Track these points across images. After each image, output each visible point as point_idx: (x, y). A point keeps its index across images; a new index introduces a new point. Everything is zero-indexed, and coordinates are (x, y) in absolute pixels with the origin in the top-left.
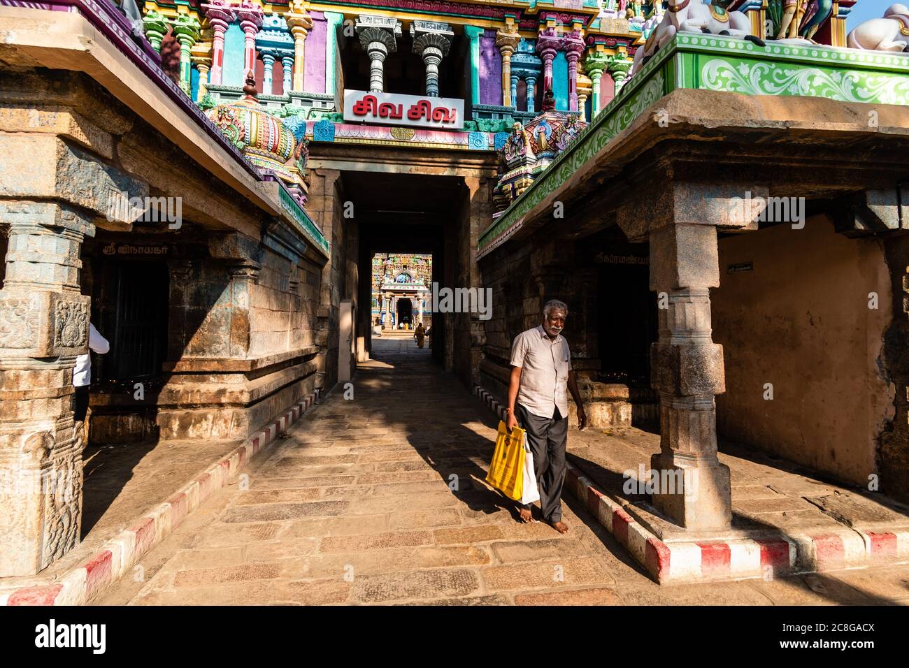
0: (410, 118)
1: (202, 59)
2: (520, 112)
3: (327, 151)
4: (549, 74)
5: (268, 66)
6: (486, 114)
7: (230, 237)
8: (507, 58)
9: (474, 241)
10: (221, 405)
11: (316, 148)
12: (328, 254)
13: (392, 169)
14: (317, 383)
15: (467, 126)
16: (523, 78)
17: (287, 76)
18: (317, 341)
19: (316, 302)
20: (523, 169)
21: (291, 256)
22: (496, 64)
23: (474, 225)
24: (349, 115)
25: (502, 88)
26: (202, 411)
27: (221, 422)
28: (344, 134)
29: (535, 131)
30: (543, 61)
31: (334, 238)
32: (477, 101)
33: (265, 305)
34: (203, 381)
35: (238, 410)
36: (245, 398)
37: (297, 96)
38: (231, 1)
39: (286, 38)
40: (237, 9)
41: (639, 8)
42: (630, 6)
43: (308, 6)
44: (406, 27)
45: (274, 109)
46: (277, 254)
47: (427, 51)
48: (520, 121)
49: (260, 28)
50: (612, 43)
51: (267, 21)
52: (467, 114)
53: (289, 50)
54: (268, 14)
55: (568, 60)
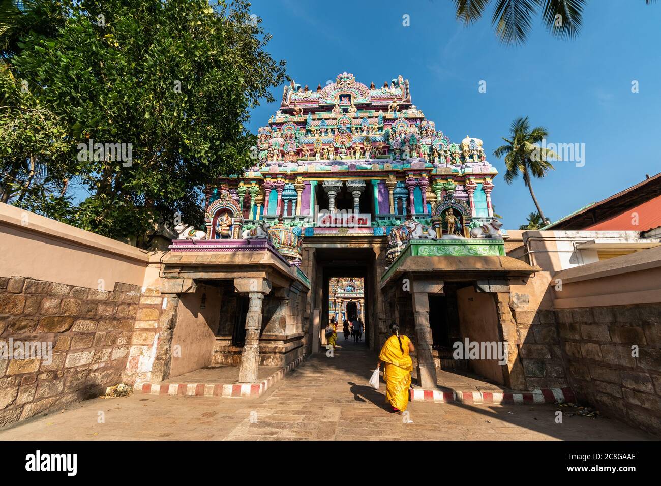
1: (259, 202)
2: (399, 215)
3: (310, 240)
4: (412, 197)
5: (286, 204)
6: (382, 218)
7: (282, 289)
8: (391, 192)
9: (379, 279)
10: (275, 353)
11: (307, 239)
12: (310, 287)
13: (339, 246)
14: (304, 351)
15: (373, 224)
16: (400, 198)
17: (294, 208)
18: (304, 330)
19: (304, 310)
20: (396, 249)
21: (297, 292)
22: (386, 196)
23: (378, 270)
25: (390, 205)
26: (268, 355)
27: (275, 359)
28: (317, 233)
29: (401, 231)
30: (409, 191)
31: (312, 278)
32: (377, 212)
33: (289, 314)
34: (270, 343)
35: (281, 355)
36: (284, 350)
37: (298, 217)
38: (273, 181)
39: (294, 193)
40: (275, 184)
41: (458, 160)
42: (453, 158)
43: (303, 179)
44: (344, 183)
45: (288, 222)
46: (294, 292)
47: (354, 192)
48: (400, 219)
49: (284, 190)
50: (445, 177)
51: (287, 186)
52: (373, 219)
53: (295, 198)
54: (287, 184)
55: (421, 189)
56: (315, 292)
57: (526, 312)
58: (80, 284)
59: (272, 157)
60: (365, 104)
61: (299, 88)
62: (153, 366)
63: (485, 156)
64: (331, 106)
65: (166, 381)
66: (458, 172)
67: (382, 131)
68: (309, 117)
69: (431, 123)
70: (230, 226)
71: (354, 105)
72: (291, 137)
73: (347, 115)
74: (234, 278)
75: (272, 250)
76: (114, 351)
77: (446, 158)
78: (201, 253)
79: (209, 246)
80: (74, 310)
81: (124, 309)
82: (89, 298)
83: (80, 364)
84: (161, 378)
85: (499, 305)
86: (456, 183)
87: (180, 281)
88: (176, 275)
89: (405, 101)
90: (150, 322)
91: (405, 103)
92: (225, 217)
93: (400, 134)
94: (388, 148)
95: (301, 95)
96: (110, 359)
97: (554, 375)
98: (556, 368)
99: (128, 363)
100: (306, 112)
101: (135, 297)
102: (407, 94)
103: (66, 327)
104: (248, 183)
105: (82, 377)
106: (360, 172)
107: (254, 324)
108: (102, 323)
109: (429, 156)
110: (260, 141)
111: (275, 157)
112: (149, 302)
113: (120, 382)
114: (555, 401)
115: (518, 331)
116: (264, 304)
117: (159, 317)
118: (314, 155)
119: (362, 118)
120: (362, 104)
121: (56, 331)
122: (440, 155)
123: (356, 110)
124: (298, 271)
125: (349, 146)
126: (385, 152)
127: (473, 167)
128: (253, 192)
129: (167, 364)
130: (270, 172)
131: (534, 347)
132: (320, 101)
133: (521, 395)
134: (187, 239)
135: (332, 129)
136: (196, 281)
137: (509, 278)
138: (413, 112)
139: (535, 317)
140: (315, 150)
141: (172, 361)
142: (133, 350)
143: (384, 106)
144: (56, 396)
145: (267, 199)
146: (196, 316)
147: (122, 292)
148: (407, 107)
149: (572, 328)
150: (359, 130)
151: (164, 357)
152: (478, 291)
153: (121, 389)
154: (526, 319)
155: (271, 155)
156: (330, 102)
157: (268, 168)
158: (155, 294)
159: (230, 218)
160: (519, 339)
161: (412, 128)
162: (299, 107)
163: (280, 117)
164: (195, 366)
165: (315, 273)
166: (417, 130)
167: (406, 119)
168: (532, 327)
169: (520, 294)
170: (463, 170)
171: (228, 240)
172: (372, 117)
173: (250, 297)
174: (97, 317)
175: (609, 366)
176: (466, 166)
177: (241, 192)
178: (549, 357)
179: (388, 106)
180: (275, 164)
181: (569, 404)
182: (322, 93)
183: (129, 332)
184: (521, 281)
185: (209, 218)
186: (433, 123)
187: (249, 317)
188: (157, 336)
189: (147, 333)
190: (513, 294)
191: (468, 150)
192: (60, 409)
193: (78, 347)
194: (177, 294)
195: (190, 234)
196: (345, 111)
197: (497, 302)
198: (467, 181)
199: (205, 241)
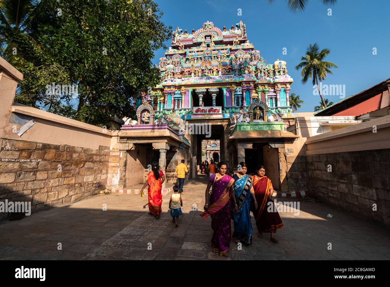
0: (209, 112)
1: (162, 101)
2: (237, 107)
3: (189, 121)
4: (244, 97)
5: (176, 102)
6: (228, 108)
7: (175, 147)
8: (233, 94)
9: (226, 141)
10: (173, 177)
12: (190, 146)
14: (188, 177)
15: (223, 112)
16: (238, 97)
17: (180, 104)
19: (187, 157)
20: (234, 125)
22: (230, 96)
23: (225, 136)
24: (194, 113)
25: (232, 101)
26: (170, 178)
27: (173, 180)
28: (193, 117)
30: (243, 93)
31: (191, 141)
32: (225, 105)
34: (170, 173)
37: (183, 109)
38: (169, 89)
39: (180, 96)
40: (170, 91)
41: (271, 74)
42: (269, 73)
43: (185, 88)
44: (207, 89)
45: (178, 112)
46: (182, 149)
47: (213, 95)
48: (237, 109)
49: (175, 94)
50: (263, 85)
51: (176, 92)
52: (223, 109)
53: (181, 98)
54: (176, 91)
55: (249, 92)
56: (193, 148)
57: (292, 157)
58: (86, 147)
59: (167, 76)
60: (220, 41)
61: (181, 31)
62: (119, 182)
63: (287, 71)
64: (200, 43)
65: (125, 188)
66: (271, 81)
67: (229, 58)
68: (188, 50)
69: (258, 51)
70: (149, 117)
71: (213, 41)
72: (178, 63)
73: (209, 49)
74: (152, 143)
75: (170, 129)
76: (102, 176)
77: (264, 73)
78: (136, 131)
79: (140, 128)
80: (84, 158)
81: (104, 158)
82: (90, 153)
83: (89, 181)
84: (123, 187)
85: (279, 154)
86: (270, 88)
87: (127, 144)
88: (125, 142)
89: (243, 38)
90: (116, 163)
91: (243, 39)
92: (146, 113)
93: (239, 59)
94: (232, 69)
95: (183, 36)
96: (101, 179)
97: (302, 185)
98: (304, 182)
99: (108, 180)
100: (186, 47)
101: (108, 152)
102: (244, 33)
103: (82, 165)
104: (156, 91)
105: (91, 186)
106: (216, 83)
107: (163, 164)
108: (95, 163)
109: (255, 72)
110: (161, 66)
111: (169, 76)
112: (114, 154)
113: (106, 189)
114: (301, 196)
115: (287, 166)
116: (167, 154)
117: (119, 161)
118: (191, 74)
119: (218, 50)
120: (218, 41)
121: (79, 167)
122: (261, 72)
123: (214, 45)
124: (183, 138)
125: (209, 68)
126: (230, 71)
127: (280, 78)
128: (159, 96)
129: (125, 181)
130: (167, 85)
131: (294, 173)
132: (194, 40)
133: (286, 194)
134: (129, 124)
135: (200, 58)
136: (135, 144)
137: (285, 141)
138: (247, 45)
139: (296, 159)
140: (191, 72)
141: (127, 180)
142: (109, 175)
143: (231, 41)
144: (82, 193)
145: (166, 100)
146: (136, 160)
147: (102, 150)
148: (244, 42)
149: (312, 164)
150: (216, 58)
151: (123, 178)
152: (270, 147)
153: (106, 192)
154: (291, 160)
155: (167, 75)
156: (199, 40)
157: (166, 82)
158: (116, 150)
159: (148, 114)
160: (287, 169)
161: (246, 55)
162: (182, 44)
163: (171, 51)
164: (137, 183)
165: (192, 138)
166: (249, 56)
167: (243, 49)
168: (294, 164)
169: (289, 148)
170: (274, 80)
171: (148, 125)
172: (223, 49)
173: (160, 151)
174: (94, 161)
175: (323, 180)
176: (276, 78)
177: (152, 96)
178: (301, 177)
179: (233, 41)
180: (169, 80)
181: (307, 197)
182: (194, 34)
183: (107, 167)
184: (291, 143)
185: (138, 115)
186: (259, 51)
187: (160, 160)
188: (119, 169)
189: (115, 168)
190: (286, 148)
191: (277, 68)
192: (84, 198)
193: (88, 174)
194: (127, 150)
195: (130, 122)
196: (208, 46)
197: (278, 152)
198: (276, 86)
199: (137, 125)
